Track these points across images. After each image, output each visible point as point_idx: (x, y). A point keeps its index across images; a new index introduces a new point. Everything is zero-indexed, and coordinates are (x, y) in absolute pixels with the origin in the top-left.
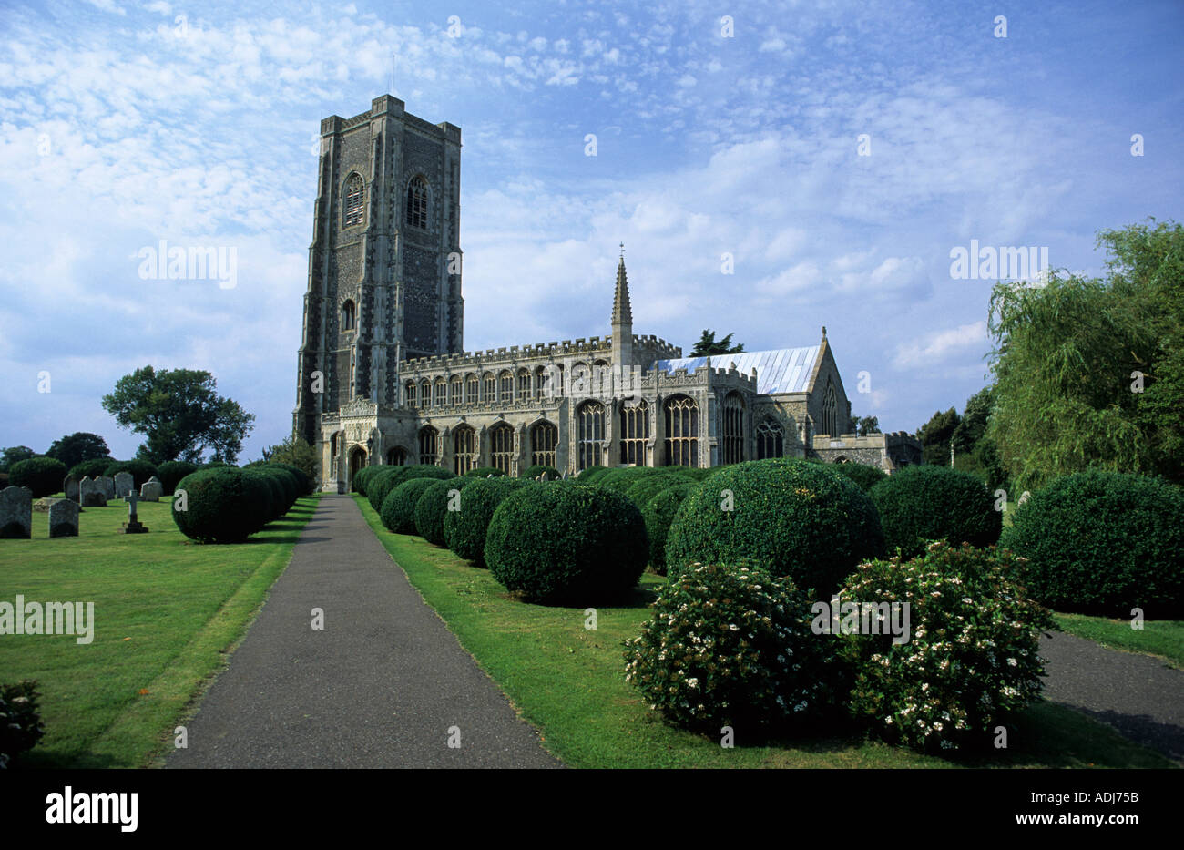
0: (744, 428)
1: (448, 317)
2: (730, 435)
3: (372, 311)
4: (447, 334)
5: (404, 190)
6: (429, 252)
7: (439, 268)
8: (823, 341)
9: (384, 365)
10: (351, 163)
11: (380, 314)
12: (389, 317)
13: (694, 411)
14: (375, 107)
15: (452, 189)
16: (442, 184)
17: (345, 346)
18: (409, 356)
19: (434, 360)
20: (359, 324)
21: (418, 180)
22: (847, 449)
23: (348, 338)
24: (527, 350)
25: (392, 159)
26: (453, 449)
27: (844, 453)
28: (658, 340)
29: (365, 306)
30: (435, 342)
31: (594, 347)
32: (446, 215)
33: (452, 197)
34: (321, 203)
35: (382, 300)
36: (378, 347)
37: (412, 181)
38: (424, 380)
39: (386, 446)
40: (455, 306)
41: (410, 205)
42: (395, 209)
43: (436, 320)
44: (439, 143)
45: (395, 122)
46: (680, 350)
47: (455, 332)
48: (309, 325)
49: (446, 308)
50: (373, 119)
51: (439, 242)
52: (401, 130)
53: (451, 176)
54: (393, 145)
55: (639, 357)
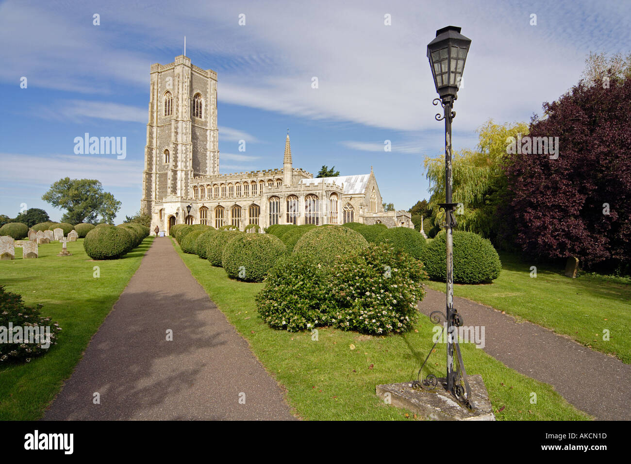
0: (338, 208)
1: (212, 158)
2: (332, 211)
3: (177, 155)
4: (212, 166)
5: (191, 101)
6: (203, 129)
7: (208, 137)
9: (183, 179)
11: (181, 156)
12: (186, 158)
13: (317, 201)
15: (213, 101)
16: (209, 98)
17: (165, 171)
18: (195, 175)
19: (206, 177)
20: (171, 160)
21: (198, 95)
22: (381, 217)
23: (166, 167)
25: (185, 86)
26: (215, 216)
27: (379, 219)
28: (303, 171)
29: (174, 153)
30: (207, 169)
31: (276, 173)
32: (211, 113)
33: (213, 104)
35: (182, 151)
36: (180, 171)
37: (195, 96)
38: (202, 186)
39: (184, 215)
40: (215, 154)
41: (194, 107)
42: (187, 109)
43: (207, 159)
44: (207, 79)
45: (186, 68)
47: (215, 165)
48: (148, 161)
49: (212, 155)
50: (175, 66)
51: (207, 125)
52: (190, 72)
53: (213, 95)
54: (186, 79)
55: (295, 178)
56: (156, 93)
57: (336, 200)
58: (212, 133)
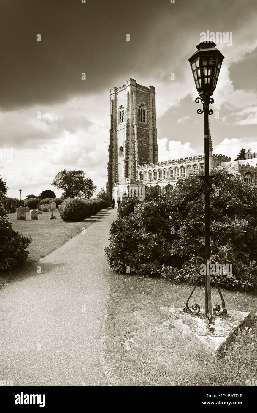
1: (152, 151)
3: (128, 150)
4: (153, 156)
5: (137, 110)
6: (146, 130)
7: (149, 135)
9: (133, 167)
10: (120, 102)
11: (131, 151)
12: (134, 152)
14: (127, 83)
15: (152, 108)
16: (149, 107)
18: (140, 164)
19: (148, 165)
20: (124, 154)
21: (142, 106)
23: (121, 159)
24: (178, 161)
25: (133, 100)
29: (126, 148)
30: (149, 159)
31: (200, 159)
32: (151, 117)
33: (153, 111)
34: (112, 116)
35: (132, 147)
36: (131, 162)
37: (139, 107)
38: (145, 172)
40: (155, 147)
41: (139, 115)
42: (134, 116)
43: (149, 152)
45: (133, 87)
46: (230, 158)
47: (155, 156)
48: (110, 155)
49: (152, 148)
50: (126, 87)
52: (135, 90)
53: (152, 104)
54: (133, 95)
55: (215, 162)
56: (114, 108)
57: (251, 178)
58: (152, 132)
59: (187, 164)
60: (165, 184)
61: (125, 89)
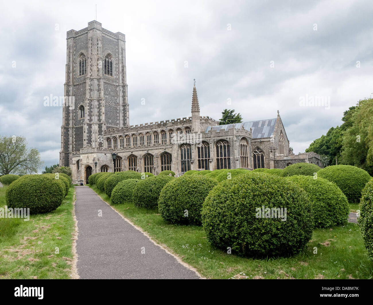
0: (248, 152)
1: (122, 112)
2: (243, 156)
3: (92, 110)
4: (123, 118)
5: (103, 60)
6: (114, 85)
7: (118, 92)
8: (278, 116)
9: (97, 132)
10: (81, 49)
11: (95, 111)
12: (99, 112)
13: (228, 146)
14: (89, 25)
15: (122, 60)
16: (118, 57)
17: (80, 125)
20: (86, 115)
21: (109, 55)
22: (291, 160)
23: (82, 121)
24: (157, 124)
25: (98, 47)
26: (128, 165)
27: (290, 161)
28: (210, 118)
29: (89, 108)
30: (118, 122)
31: (184, 122)
32: (121, 70)
33: (122, 63)
34: (68, 66)
35: (96, 106)
36: (94, 124)
37: (106, 56)
38: (115, 138)
39: (100, 165)
40: (125, 107)
41: (105, 66)
42: (100, 68)
44: (116, 41)
47: (126, 118)
49: (122, 108)
50: (88, 31)
51: (118, 81)
52: (101, 35)
53: (122, 54)
54: (98, 41)
55: (202, 125)
56: (71, 56)
57: (246, 144)
58: (122, 89)
59: (169, 128)
60: (144, 153)
61: (87, 33)
